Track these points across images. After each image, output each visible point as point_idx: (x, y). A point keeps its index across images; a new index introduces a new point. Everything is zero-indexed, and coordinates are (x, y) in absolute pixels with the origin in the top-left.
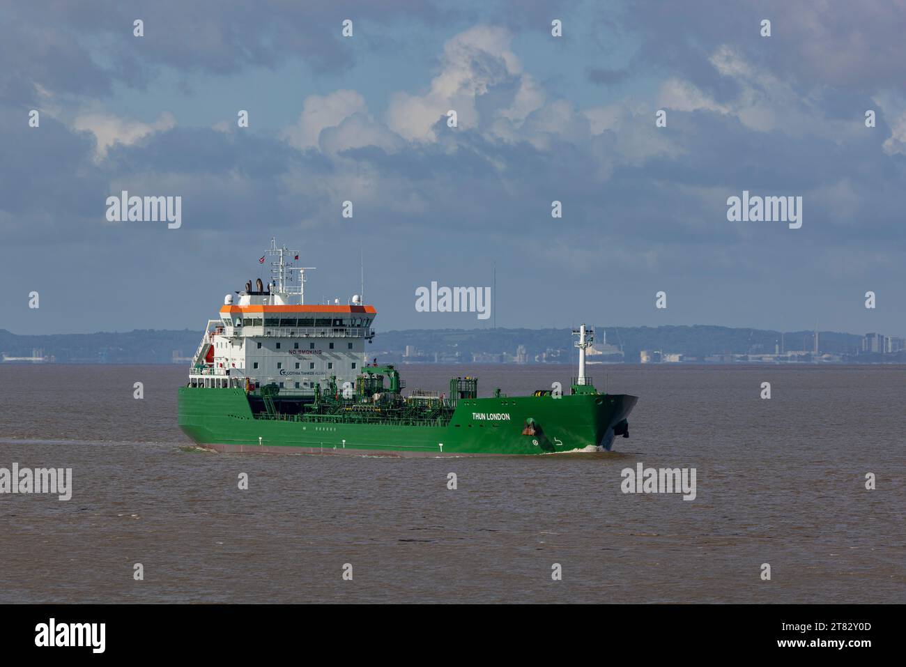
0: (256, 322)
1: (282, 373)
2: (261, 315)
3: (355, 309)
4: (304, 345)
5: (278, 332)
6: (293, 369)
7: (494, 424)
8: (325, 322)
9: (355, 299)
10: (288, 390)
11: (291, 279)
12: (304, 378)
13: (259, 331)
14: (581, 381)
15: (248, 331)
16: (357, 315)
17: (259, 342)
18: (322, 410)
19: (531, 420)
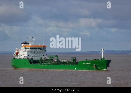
0: (29, 48)
1: (33, 57)
2: (29, 47)
3: (43, 46)
4: (36, 52)
5: (32, 50)
6: (34, 56)
7: (87, 65)
8: (39, 48)
9: (43, 44)
10: (34, 59)
11: (32, 41)
12: (36, 57)
13: (29, 50)
14: (103, 58)
15: (27, 50)
16: (44, 47)
17: (29, 52)
18: (42, 63)
19: (95, 64)
